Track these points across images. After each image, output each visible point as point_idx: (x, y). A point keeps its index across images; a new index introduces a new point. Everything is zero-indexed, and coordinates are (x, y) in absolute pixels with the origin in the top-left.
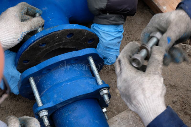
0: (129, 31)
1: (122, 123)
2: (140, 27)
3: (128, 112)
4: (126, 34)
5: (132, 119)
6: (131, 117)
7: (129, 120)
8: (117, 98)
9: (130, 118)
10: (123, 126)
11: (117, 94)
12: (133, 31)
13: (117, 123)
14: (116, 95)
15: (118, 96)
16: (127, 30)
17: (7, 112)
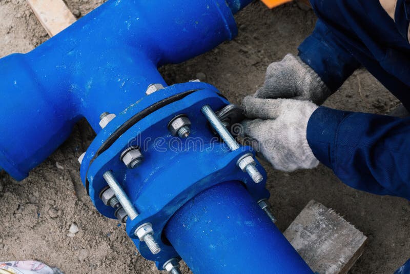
0: (272, 53)
1: (307, 232)
2: (289, 42)
3: (310, 208)
4: (269, 60)
5: (323, 218)
6: (320, 214)
7: (318, 222)
8: (285, 181)
9: (319, 218)
10: (312, 236)
11: (284, 174)
12: (279, 53)
13: (299, 234)
14: (284, 176)
15: (287, 177)
16: (268, 52)
17: (93, 266)
